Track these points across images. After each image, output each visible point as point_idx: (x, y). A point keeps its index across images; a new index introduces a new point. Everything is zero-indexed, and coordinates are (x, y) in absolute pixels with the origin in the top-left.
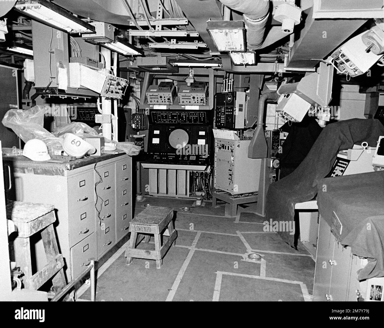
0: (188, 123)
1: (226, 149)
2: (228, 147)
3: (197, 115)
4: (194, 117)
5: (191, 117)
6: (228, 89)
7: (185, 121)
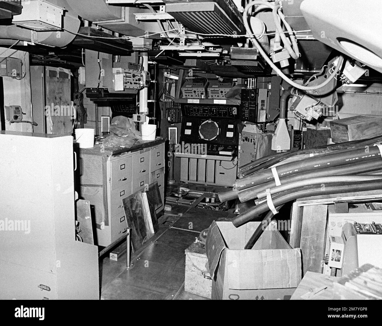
0: (218, 116)
1: (249, 141)
2: (251, 140)
3: (226, 110)
4: (223, 112)
5: (221, 112)
6: (252, 86)
7: (215, 115)
